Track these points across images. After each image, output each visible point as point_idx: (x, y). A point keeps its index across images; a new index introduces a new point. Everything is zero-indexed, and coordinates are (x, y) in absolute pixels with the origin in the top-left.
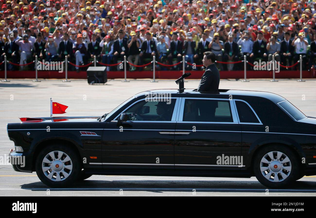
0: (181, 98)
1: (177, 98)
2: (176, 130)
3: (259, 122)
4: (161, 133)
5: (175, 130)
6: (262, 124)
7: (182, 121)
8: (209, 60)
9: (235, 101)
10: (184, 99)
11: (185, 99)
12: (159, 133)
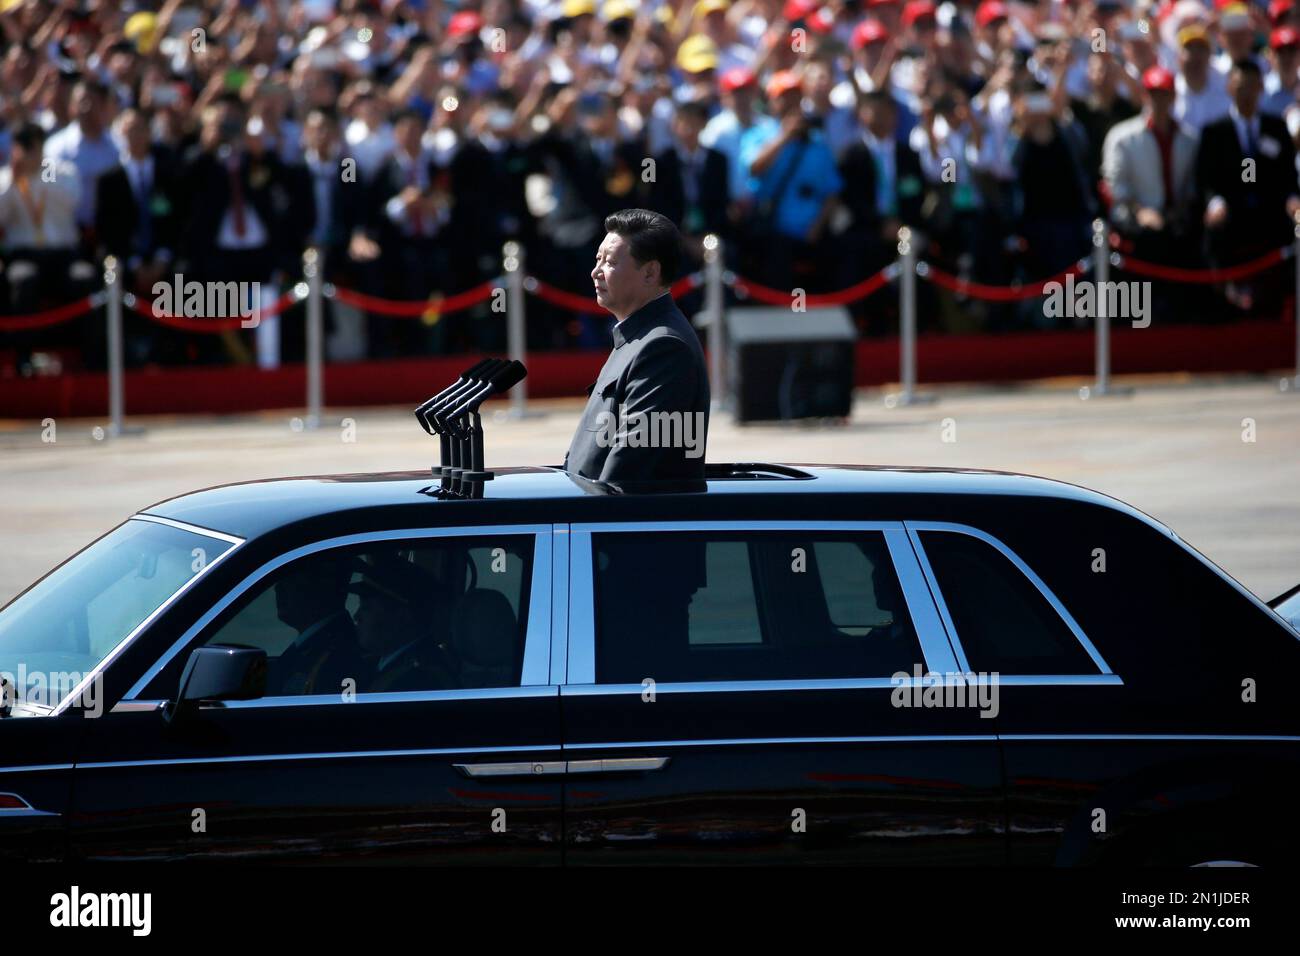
0: (561, 530)
1: (541, 531)
2: (566, 747)
3: (1094, 670)
4: (475, 770)
5: (558, 747)
6: (1117, 681)
7: (594, 681)
8: (645, 268)
9: (920, 533)
10: (583, 532)
11: (593, 534)
12: (463, 774)
